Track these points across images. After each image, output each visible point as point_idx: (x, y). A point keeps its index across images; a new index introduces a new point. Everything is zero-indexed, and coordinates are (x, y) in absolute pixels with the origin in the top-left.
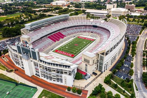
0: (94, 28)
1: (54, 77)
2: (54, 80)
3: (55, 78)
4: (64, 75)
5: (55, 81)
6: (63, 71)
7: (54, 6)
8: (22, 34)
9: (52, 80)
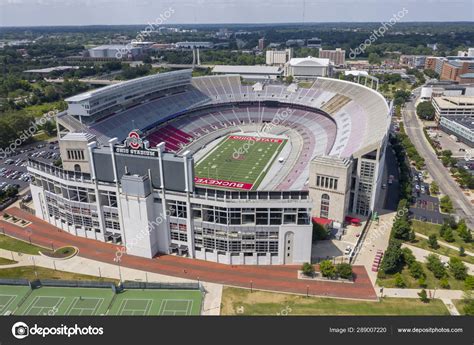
0: (268, 109)
1: (249, 242)
2: (246, 254)
3: (253, 242)
4: (283, 228)
5: (251, 254)
6: (283, 213)
7: (96, 60)
8: (59, 133)
9: (242, 254)
